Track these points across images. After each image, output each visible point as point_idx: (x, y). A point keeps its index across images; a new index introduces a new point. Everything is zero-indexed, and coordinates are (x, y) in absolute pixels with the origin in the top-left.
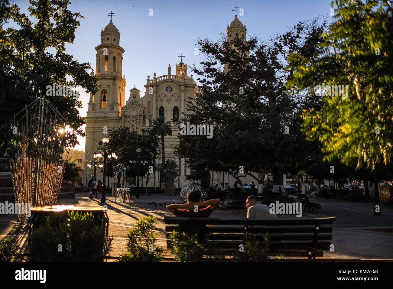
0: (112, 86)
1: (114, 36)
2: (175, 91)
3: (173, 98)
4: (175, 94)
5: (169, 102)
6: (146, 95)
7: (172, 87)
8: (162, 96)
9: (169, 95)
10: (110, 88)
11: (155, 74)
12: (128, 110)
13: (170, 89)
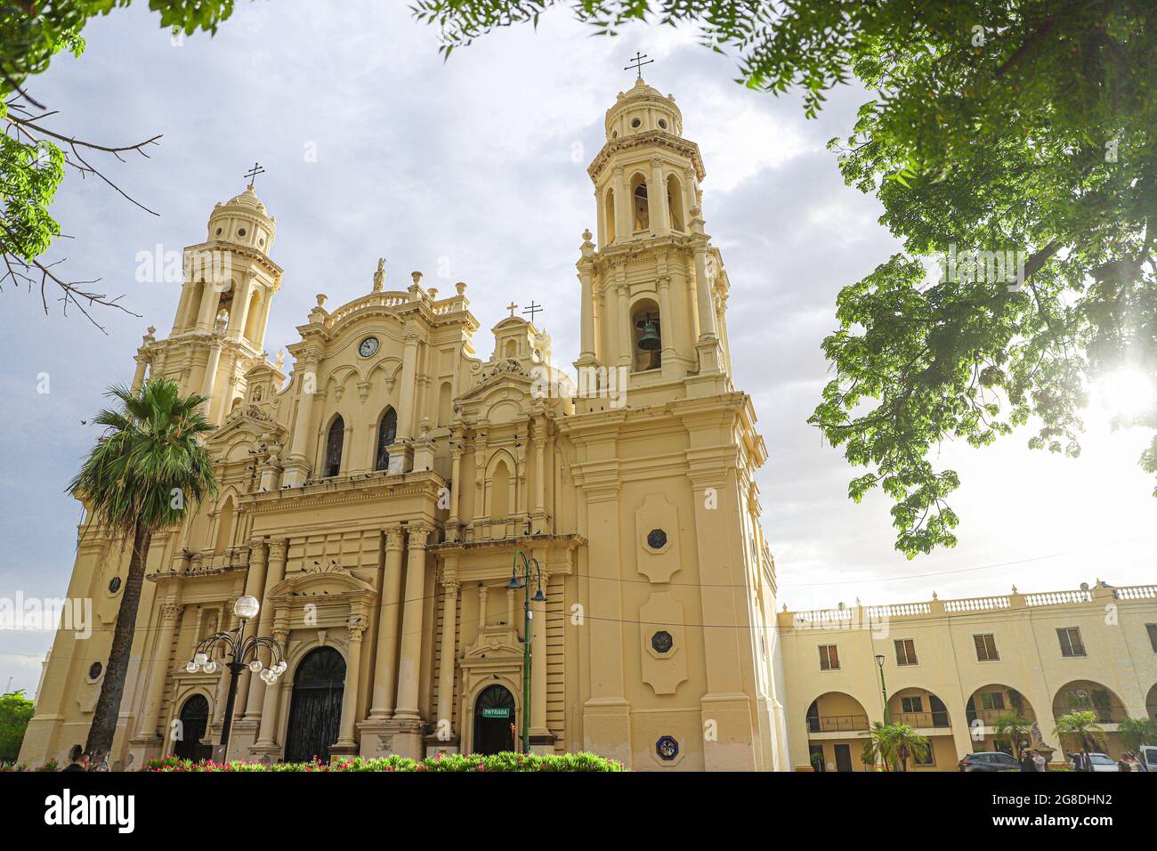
0: (195, 369)
1: (243, 222)
2: (387, 348)
3: (380, 378)
4: (386, 360)
5: (363, 391)
6: (292, 382)
7: (379, 337)
8: (340, 377)
9: (364, 368)
10: (190, 379)
11: (321, 298)
12: (223, 446)
13: (372, 344)
